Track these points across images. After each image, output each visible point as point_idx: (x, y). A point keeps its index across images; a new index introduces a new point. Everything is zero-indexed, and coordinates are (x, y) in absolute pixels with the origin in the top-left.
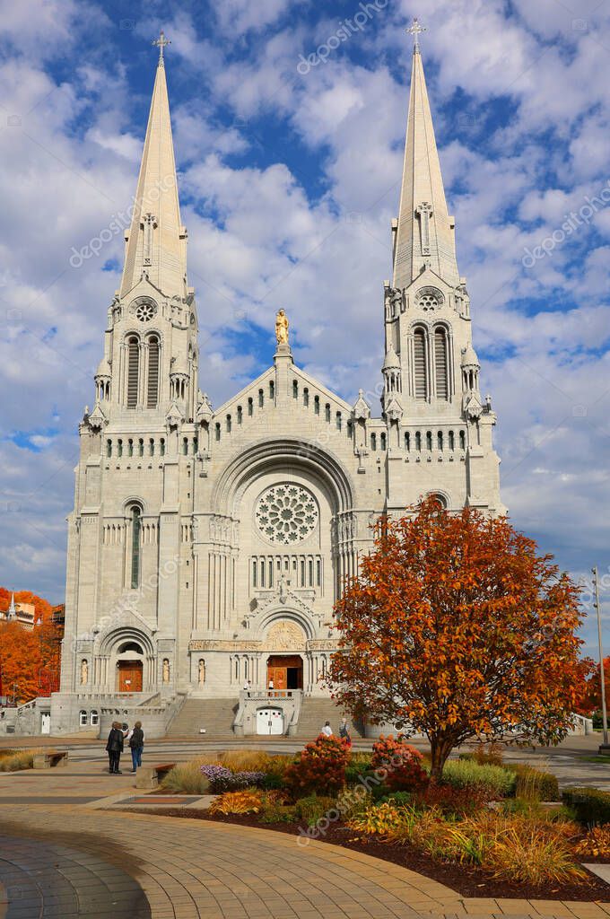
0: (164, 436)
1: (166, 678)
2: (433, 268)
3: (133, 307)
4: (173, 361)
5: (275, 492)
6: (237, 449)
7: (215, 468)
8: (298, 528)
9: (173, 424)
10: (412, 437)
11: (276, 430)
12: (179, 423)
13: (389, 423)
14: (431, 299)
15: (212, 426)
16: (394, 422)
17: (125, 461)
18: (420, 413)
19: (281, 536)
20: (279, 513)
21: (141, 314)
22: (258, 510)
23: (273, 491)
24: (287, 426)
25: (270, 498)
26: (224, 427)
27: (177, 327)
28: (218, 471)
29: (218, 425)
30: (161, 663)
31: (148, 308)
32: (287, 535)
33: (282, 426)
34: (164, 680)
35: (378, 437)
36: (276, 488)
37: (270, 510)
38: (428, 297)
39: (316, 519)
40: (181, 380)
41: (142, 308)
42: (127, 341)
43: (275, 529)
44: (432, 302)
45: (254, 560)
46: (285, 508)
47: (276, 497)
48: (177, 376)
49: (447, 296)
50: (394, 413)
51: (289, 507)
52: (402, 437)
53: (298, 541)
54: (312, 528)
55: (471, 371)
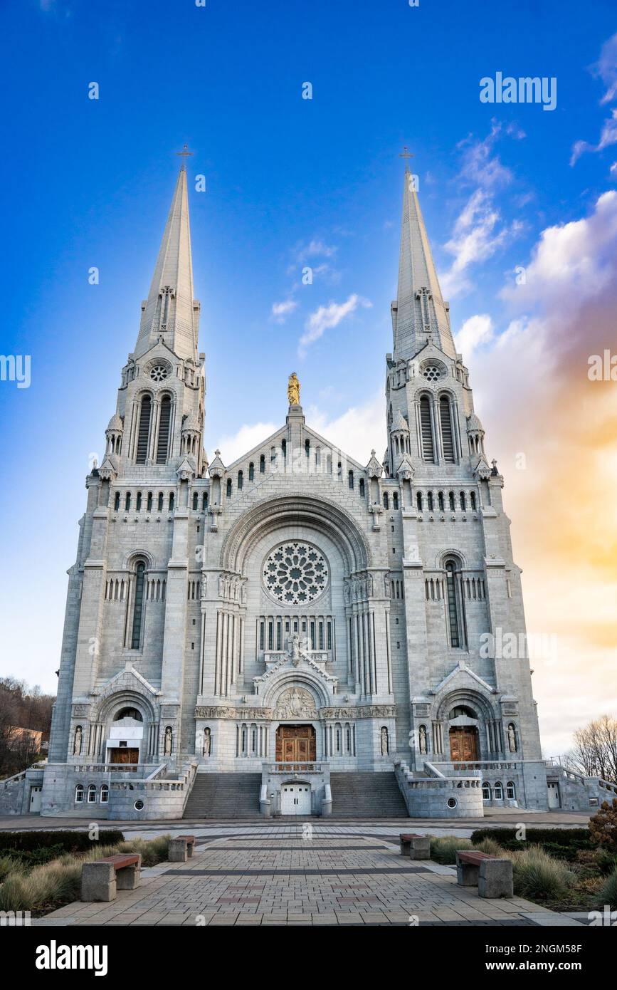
0: (174, 490)
1: (168, 749)
2: (435, 343)
3: (148, 368)
4: (185, 418)
5: (284, 550)
6: (249, 505)
7: (226, 522)
8: (308, 588)
9: (184, 478)
10: (425, 497)
11: (288, 487)
12: (190, 478)
13: (401, 483)
14: (434, 370)
15: (224, 482)
16: (407, 481)
17: (132, 514)
18: (430, 474)
19: (289, 596)
20: (288, 571)
21: (155, 374)
22: (266, 568)
23: (281, 549)
24: (299, 483)
25: (279, 556)
26: (235, 483)
27: (189, 387)
28: (229, 526)
29: (229, 481)
30: (163, 732)
31: (162, 369)
32: (296, 595)
33: (295, 483)
34: (165, 751)
35: (391, 497)
36: (285, 546)
37: (279, 569)
38: (431, 369)
39: (326, 578)
40: (192, 436)
41: (157, 369)
42: (140, 398)
43: (283, 588)
44: (435, 373)
45: (262, 620)
46: (294, 566)
47: (285, 555)
48: (189, 433)
49: (449, 367)
50: (407, 473)
51: (298, 566)
52: (415, 497)
53: (307, 601)
54: (322, 588)
55: (477, 436)
